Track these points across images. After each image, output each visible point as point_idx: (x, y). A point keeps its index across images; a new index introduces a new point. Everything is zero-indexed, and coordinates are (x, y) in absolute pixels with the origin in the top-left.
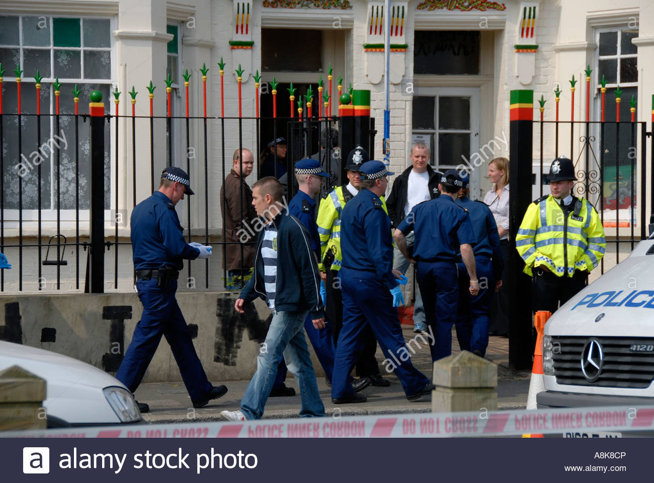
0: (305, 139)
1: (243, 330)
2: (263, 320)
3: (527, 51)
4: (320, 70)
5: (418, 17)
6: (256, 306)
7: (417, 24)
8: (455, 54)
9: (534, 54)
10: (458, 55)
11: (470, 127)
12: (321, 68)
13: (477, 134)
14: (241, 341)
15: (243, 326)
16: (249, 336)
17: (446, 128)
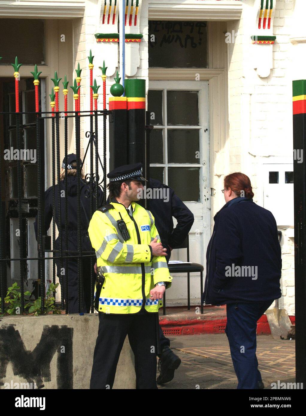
0: (25, 136)
1: (7, 363)
2: (30, 351)
3: (264, 43)
4: (43, 63)
5: (153, 6)
6: (21, 334)
7: (151, 13)
8: (182, 46)
9: (271, 46)
10: (186, 47)
11: (199, 123)
12: (43, 60)
13: (207, 130)
14: (5, 376)
15: (7, 359)
16: (14, 370)
17: (174, 124)
